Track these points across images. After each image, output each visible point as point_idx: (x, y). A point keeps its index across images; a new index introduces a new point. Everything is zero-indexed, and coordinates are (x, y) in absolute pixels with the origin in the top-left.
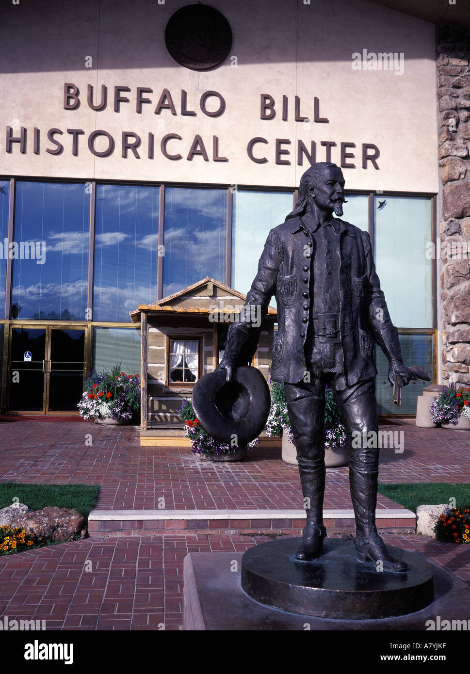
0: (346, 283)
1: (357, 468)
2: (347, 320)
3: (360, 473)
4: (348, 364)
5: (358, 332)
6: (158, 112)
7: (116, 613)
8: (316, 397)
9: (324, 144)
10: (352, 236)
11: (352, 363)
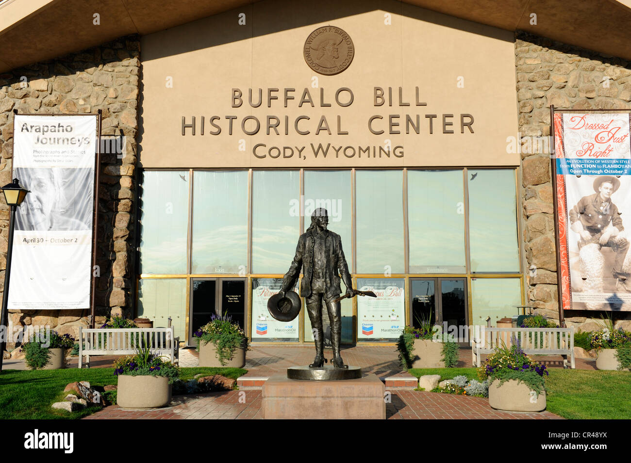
5: (333, 276)
6: (300, 105)
8: (317, 303)
9: (427, 116)
11: (329, 289)
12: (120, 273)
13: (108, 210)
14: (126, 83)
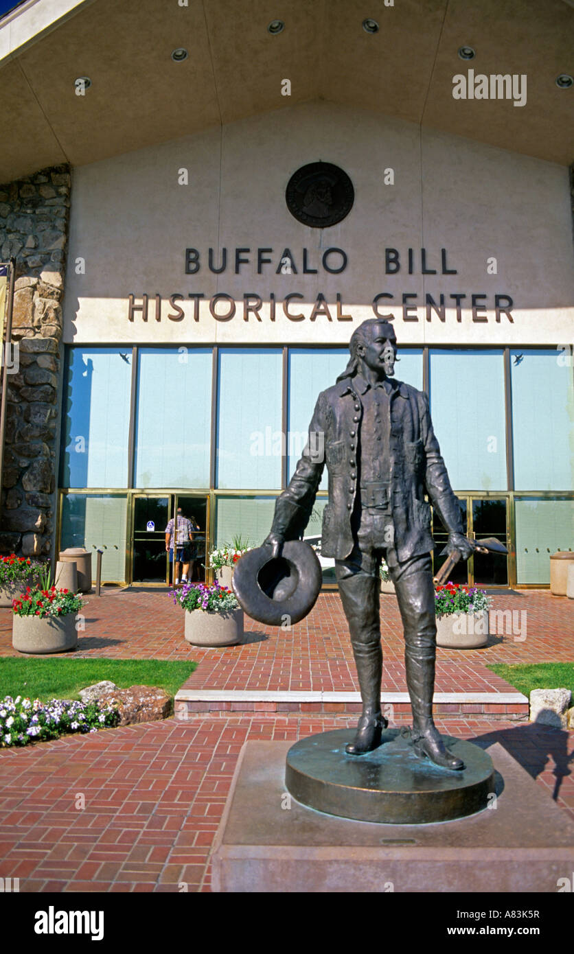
1: (411, 653)
2: (399, 489)
3: (415, 659)
4: (399, 537)
5: (412, 502)
6: (279, 272)
7: (176, 802)
8: (367, 575)
10: (405, 397)
11: (404, 536)
12: (35, 486)
14: (49, 228)
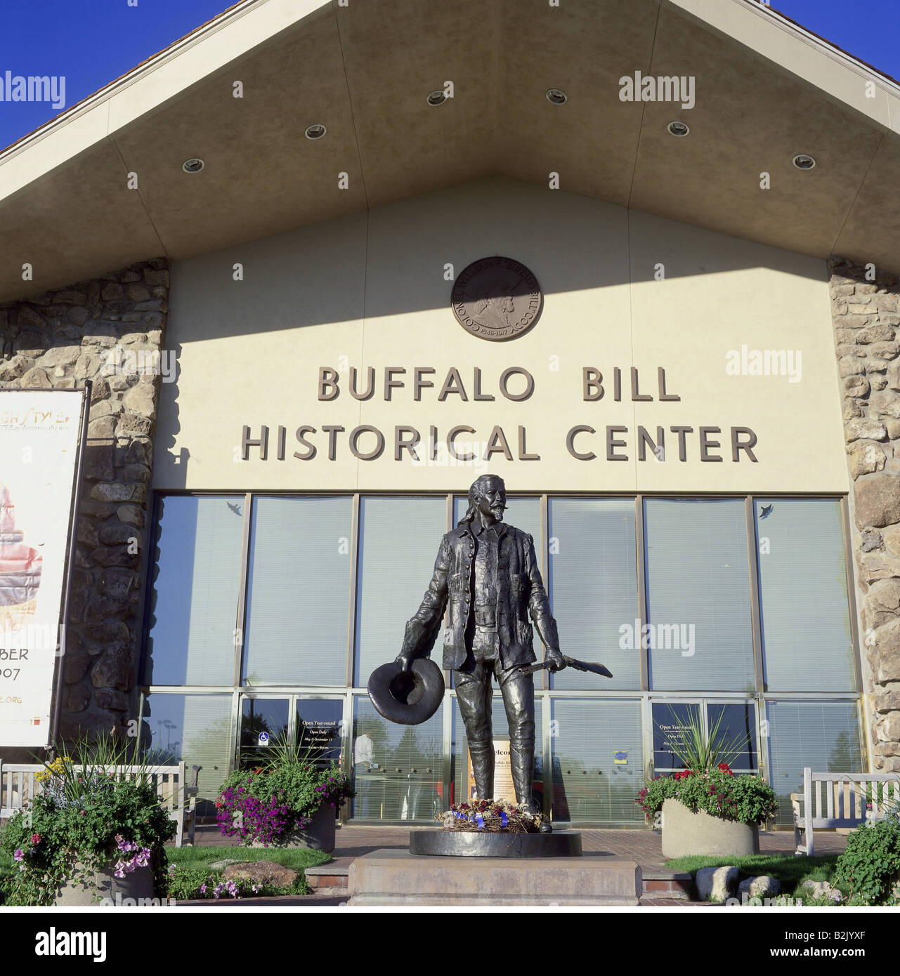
0: (504, 579)
4: (504, 650)
5: (516, 623)
6: (443, 398)
8: (479, 682)
10: (512, 537)
11: (508, 649)
12: (108, 681)
13: (92, 565)
14: (140, 340)
